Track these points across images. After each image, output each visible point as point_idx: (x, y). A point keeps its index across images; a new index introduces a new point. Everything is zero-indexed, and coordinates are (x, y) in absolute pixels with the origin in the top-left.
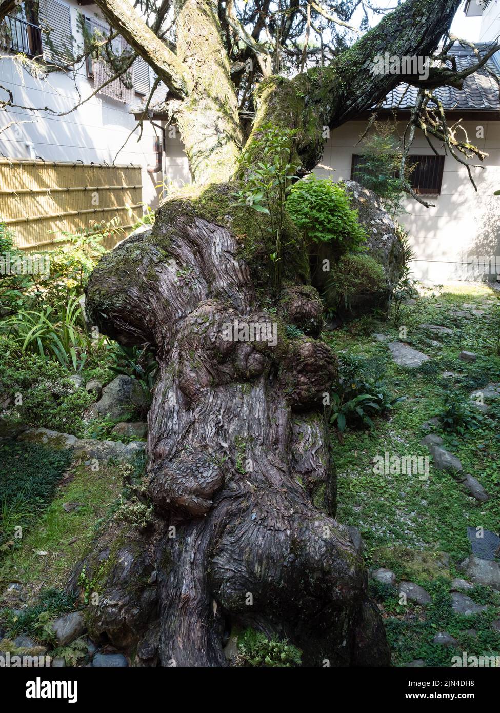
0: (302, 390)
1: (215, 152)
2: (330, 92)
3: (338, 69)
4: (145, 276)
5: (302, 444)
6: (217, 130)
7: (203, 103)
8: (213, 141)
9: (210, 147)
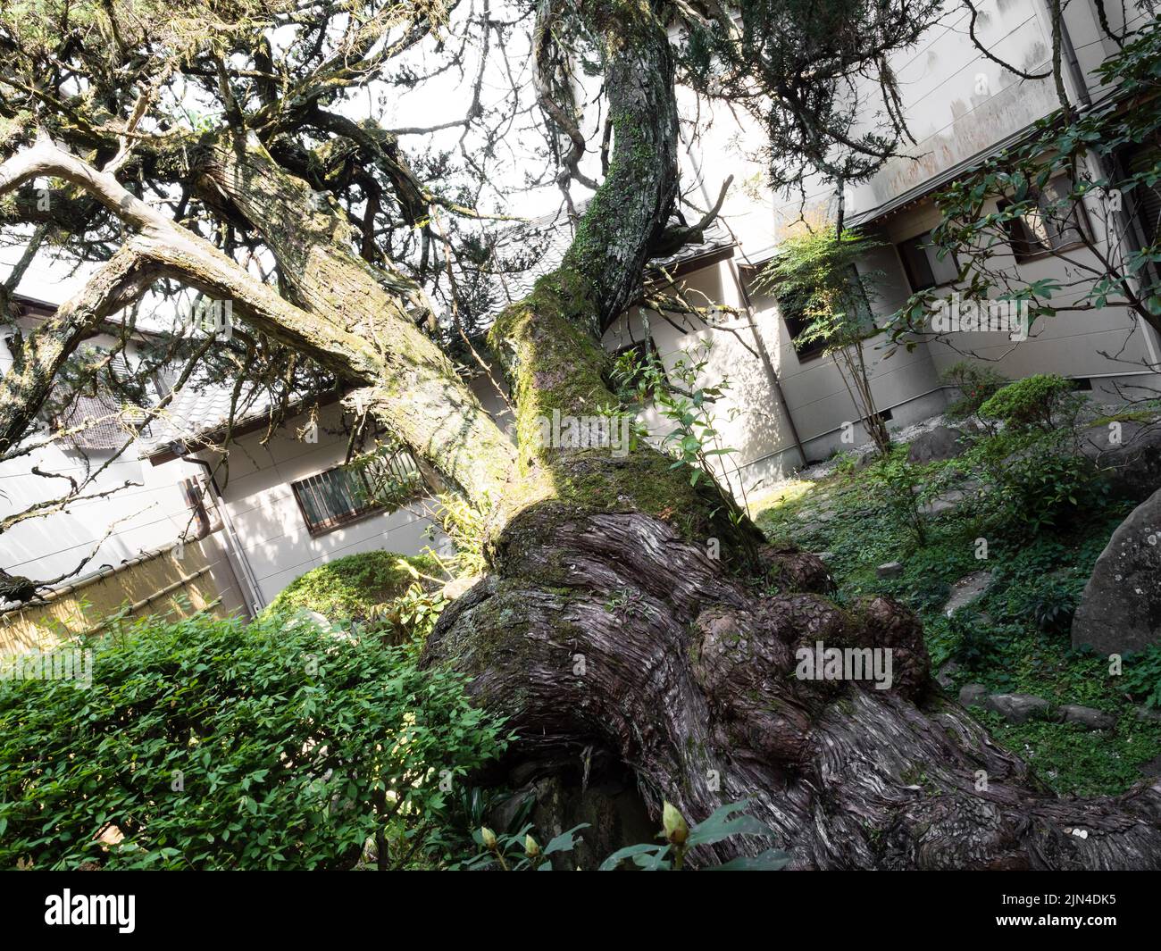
0: (910, 666)
1: (470, 434)
2: (587, 298)
3: (579, 268)
4: (553, 639)
5: (965, 740)
6: (453, 404)
7: (411, 377)
8: (456, 422)
9: (457, 430)
